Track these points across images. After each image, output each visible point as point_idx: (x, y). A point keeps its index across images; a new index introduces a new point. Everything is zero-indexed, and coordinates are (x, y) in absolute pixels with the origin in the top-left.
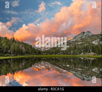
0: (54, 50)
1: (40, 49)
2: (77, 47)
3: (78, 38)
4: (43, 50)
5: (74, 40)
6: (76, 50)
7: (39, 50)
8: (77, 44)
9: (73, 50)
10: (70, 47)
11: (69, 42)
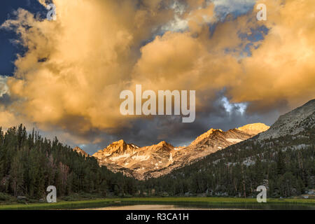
0: (187, 175)
1: (131, 172)
2: (287, 162)
3: (291, 125)
4: (142, 178)
5: (275, 135)
6: (282, 178)
7: (128, 174)
8: (289, 151)
9: (270, 178)
10: (258, 163)
11: (253, 145)
